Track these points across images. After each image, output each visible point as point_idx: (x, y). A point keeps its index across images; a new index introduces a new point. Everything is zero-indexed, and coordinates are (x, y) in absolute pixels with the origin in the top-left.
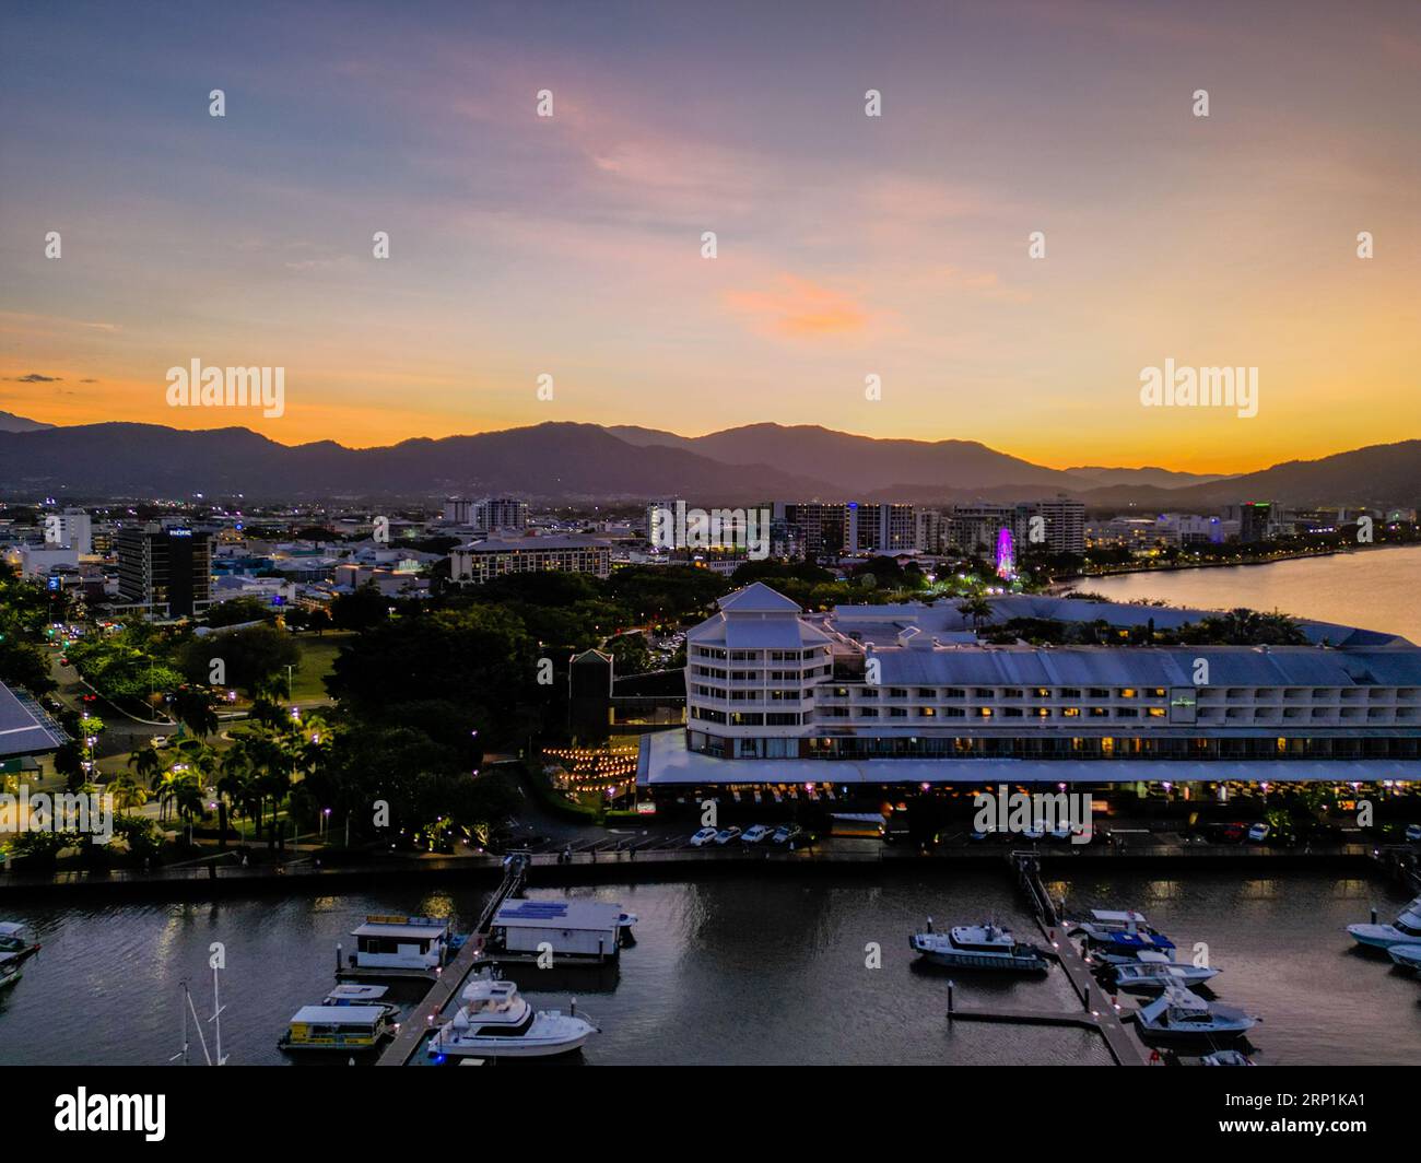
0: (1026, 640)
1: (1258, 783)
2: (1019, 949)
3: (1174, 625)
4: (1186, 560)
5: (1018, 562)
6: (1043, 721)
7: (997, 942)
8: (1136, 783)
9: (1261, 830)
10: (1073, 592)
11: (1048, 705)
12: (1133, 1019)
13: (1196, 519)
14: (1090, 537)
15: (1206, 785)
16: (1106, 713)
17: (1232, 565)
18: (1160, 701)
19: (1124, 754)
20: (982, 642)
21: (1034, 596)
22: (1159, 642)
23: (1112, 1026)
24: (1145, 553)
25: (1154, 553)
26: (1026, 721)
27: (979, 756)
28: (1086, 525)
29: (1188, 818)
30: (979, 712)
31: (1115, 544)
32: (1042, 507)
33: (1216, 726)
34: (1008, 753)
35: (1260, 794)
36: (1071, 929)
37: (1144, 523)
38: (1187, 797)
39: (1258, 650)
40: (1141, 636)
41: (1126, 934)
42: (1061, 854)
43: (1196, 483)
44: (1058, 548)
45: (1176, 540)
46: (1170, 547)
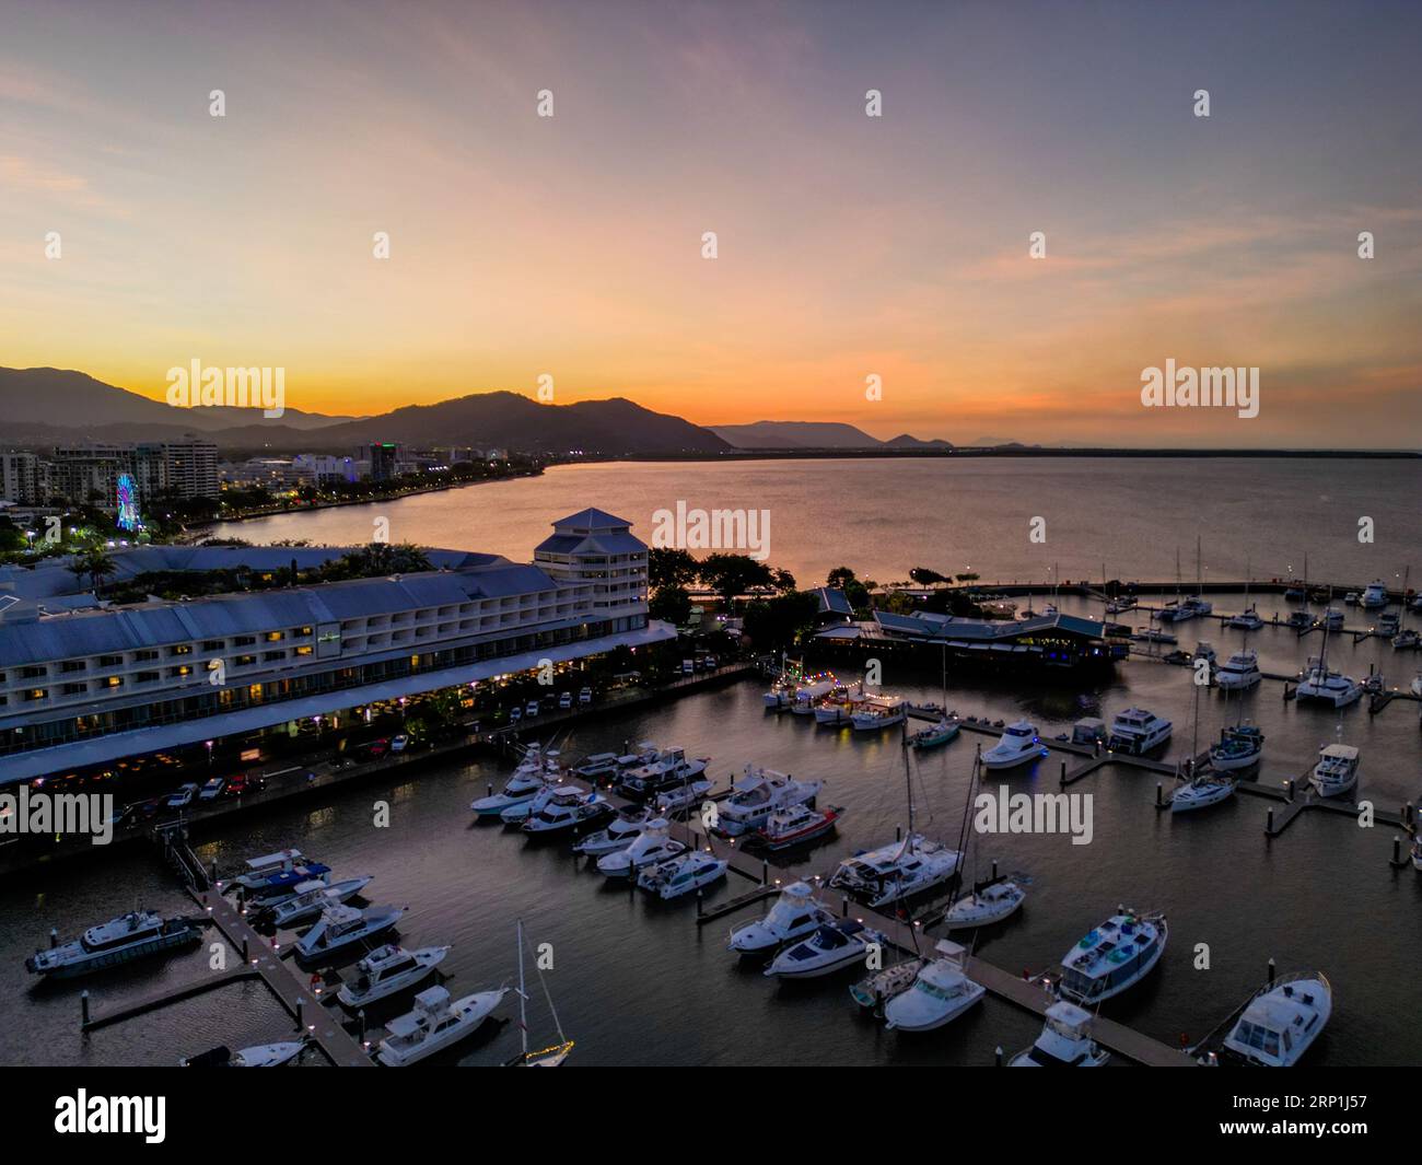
0: (159, 596)
1: (397, 699)
2: (169, 926)
3: (316, 564)
4: (325, 500)
5: (143, 508)
6: (183, 681)
7: (143, 927)
8: (287, 724)
9: (401, 741)
10: (210, 538)
11: (189, 662)
12: (294, 952)
13: (331, 459)
14: (225, 480)
15: (353, 710)
16: (253, 660)
17: (366, 503)
18: (307, 640)
19: (274, 698)
20: (103, 604)
21: (166, 547)
22: (304, 582)
23: (271, 967)
24: (284, 494)
25: (293, 493)
26: (164, 683)
27: (108, 731)
28: (219, 466)
29: (338, 745)
30: (105, 683)
31: (254, 487)
32: (167, 448)
33: (360, 655)
34: (144, 721)
35: (399, 709)
36: (226, 887)
37: (281, 465)
38: (336, 726)
39: (392, 579)
40: (285, 578)
41: (283, 873)
42: (211, 814)
43: (328, 424)
44: (189, 492)
45: (313, 481)
46: (308, 487)
